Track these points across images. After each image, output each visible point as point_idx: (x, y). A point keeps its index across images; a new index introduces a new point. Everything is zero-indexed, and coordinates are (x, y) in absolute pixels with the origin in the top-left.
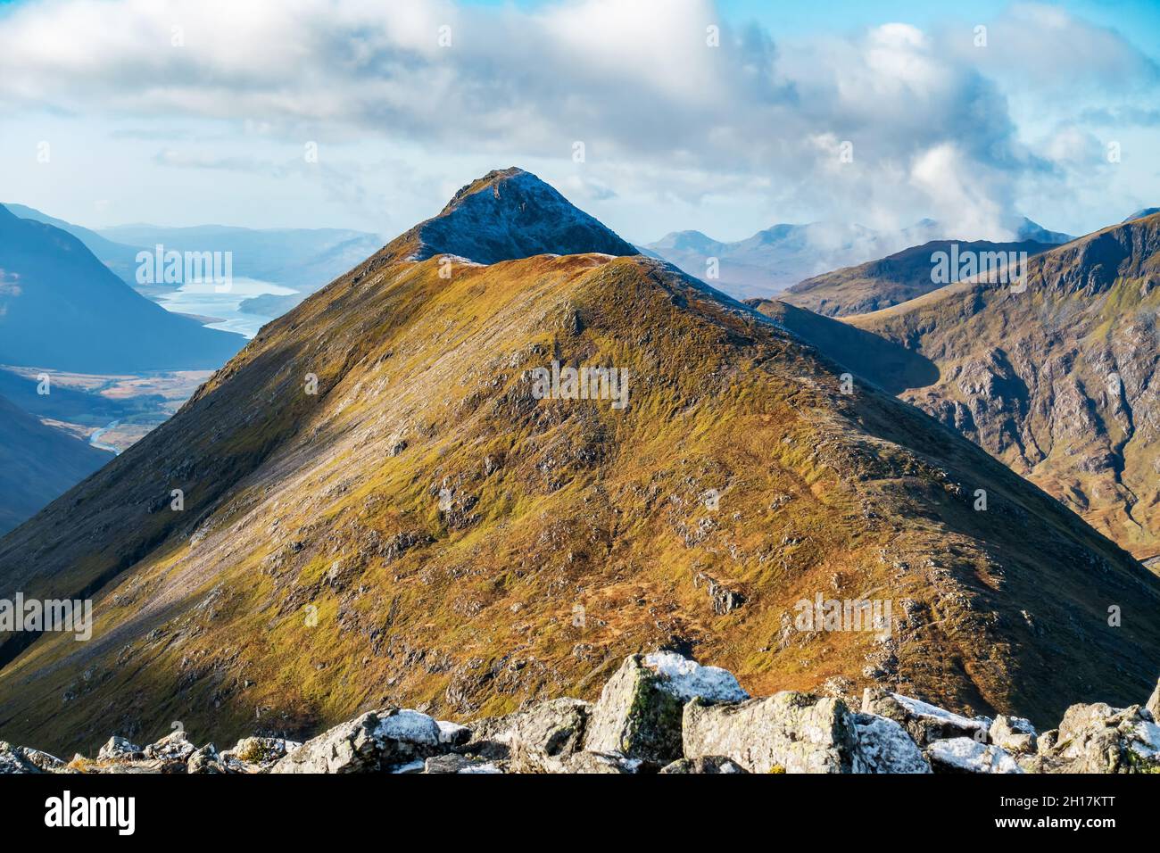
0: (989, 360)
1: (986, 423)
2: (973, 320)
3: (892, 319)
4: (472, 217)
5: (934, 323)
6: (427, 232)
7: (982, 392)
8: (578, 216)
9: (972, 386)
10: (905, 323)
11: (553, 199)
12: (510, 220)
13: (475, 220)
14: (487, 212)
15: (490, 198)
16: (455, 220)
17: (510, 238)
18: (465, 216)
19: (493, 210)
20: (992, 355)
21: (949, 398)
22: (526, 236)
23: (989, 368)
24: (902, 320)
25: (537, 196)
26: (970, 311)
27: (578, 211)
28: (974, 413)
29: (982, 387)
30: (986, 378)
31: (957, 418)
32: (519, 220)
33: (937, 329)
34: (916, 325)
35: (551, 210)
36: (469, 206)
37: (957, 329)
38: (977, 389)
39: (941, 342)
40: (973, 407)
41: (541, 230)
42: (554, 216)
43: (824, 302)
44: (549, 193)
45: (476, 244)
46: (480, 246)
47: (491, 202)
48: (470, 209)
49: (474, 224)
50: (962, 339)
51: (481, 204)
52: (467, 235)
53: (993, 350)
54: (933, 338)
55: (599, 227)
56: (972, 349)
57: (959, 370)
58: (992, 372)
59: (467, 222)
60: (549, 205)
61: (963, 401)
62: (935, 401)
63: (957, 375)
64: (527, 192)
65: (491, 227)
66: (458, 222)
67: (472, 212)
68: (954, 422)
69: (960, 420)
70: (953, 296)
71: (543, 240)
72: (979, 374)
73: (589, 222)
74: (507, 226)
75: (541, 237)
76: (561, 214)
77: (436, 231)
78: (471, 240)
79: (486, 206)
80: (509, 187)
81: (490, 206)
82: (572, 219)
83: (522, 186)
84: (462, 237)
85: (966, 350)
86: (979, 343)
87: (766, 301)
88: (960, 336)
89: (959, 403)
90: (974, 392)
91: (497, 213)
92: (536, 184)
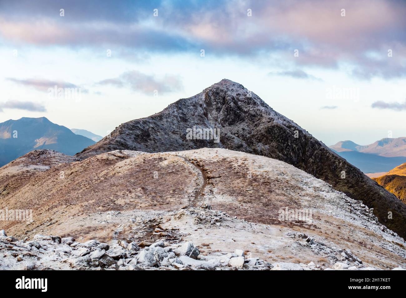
4: (180, 117)
8: (276, 117)
11: (255, 103)
12: (216, 120)
13: (184, 119)
14: (196, 114)
16: (165, 120)
18: (174, 116)
19: (202, 112)
22: (229, 134)
25: (241, 101)
32: (225, 121)
35: (253, 113)
36: (179, 108)
41: (243, 129)
42: (254, 118)
48: (181, 111)
51: (191, 107)
52: (174, 133)
59: (176, 122)
60: (251, 109)
64: (233, 98)
66: (167, 121)
67: (182, 113)
71: (244, 137)
73: (285, 122)
75: (243, 136)
76: (261, 116)
78: (177, 137)
79: (196, 109)
81: (200, 109)
82: (271, 120)
83: (229, 93)
84: (168, 135)
91: (206, 114)
92: (241, 91)
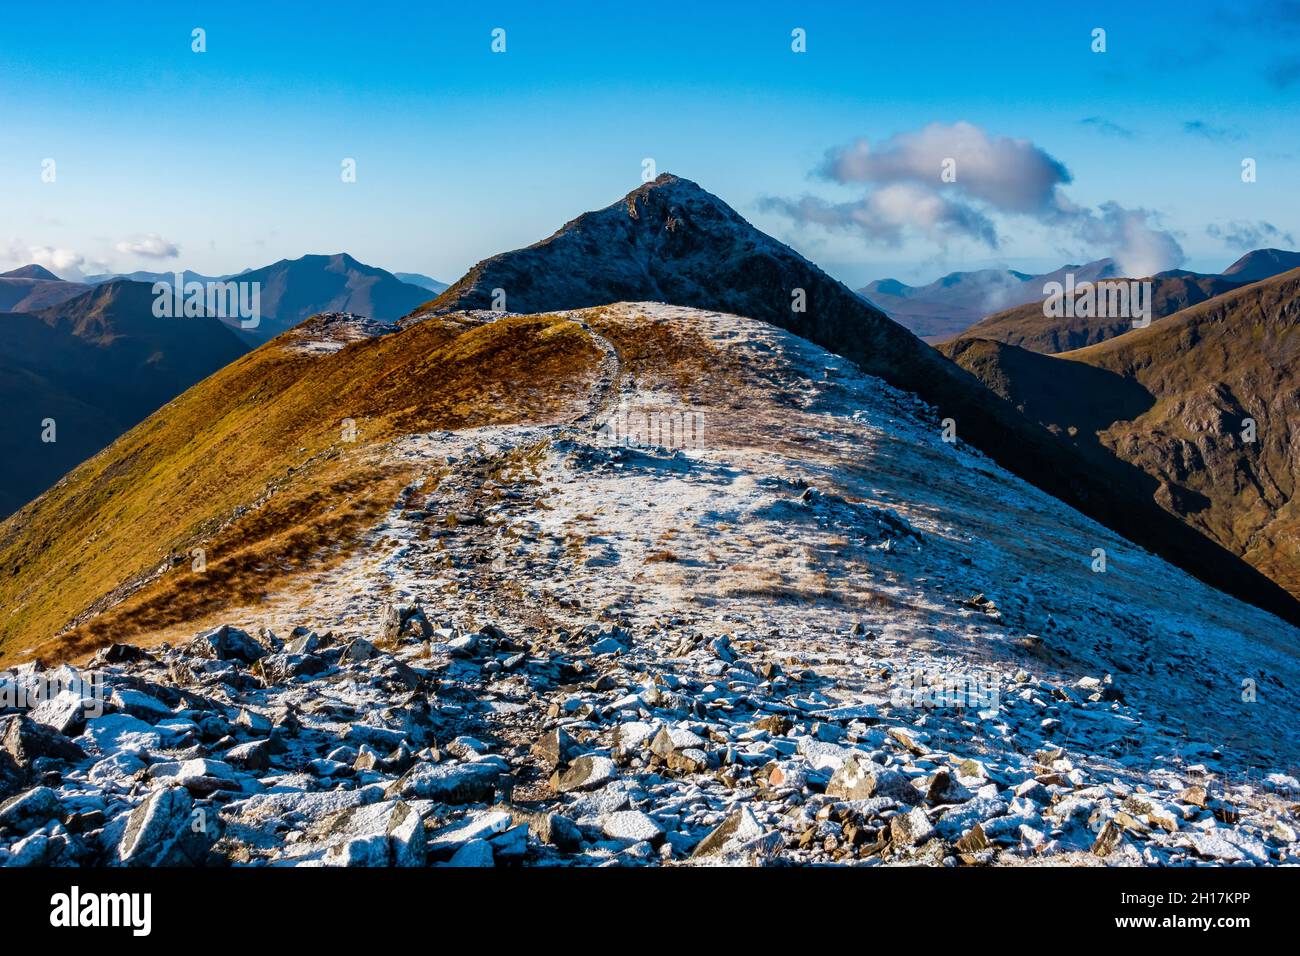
0: (1215, 396)
1: (1218, 462)
2: (1191, 354)
3: (1107, 355)
4: (587, 247)
5: (1150, 357)
6: (496, 271)
7: (1211, 429)
8: (759, 241)
9: (1199, 423)
10: (1120, 358)
11: (720, 217)
12: (651, 250)
13: (593, 250)
14: (614, 239)
15: (622, 218)
16: (558, 252)
17: (649, 278)
19: (625, 236)
20: (1217, 390)
21: (1174, 435)
22: (675, 275)
23: (1215, 404)
24: (1116, 356)
25: (696, 213)
26: (1188, 345)
27: (759, 234)
28: (1203, 451)
29: (1210, 424)
30: (1214, 415)
31: (1186, 458)
32: (666, 250)
33: (1153, 364)
34: (1131, 360)
35: (717, 234)
36: (584, 230)
37: (1176, 364)
38: (1205, 425)
39: (1159, 377)
40: (1202, 444)
41: (701, 265)
42: (721, 243)
43: (1011, 333)
44: (714, 209)
45: (588, 289)
46: (595, 292)
47: (623, 223)
48: (587, 235)
49: (590, 258)
50: (1181, 374)
51: (606, 227)
52: (575, 274)
53: (1216, 384)
54: (1150, 373)
55: (790, 257)
56: (1193, 385)
57: (1182, 406)
58: (1219, 409)
59: (578, 255)
60: (712, 226)
61: (1190, 439)
62: (1160, 439)
63: (1180, 411)
64: (681, 209)
65: (618, 262)
66: (562, 255)
67: (589, 239)
68: (1183, 460)
69: (1189, 460)
70: (1167, 331)
71: (701, 279)
72: (1205, 411)
73: (774, 250)
74: (646, 260)
75: (700, 276)
76: (732, 239)
77: (513, 269)
78: (582, 283)
79: (614, 230)
80: (652, 200)
81: (621, 229)
82: (750, 246)
83: (673, 199)
84: (566, 279)
85: (1186, 385)
86: (1200, 377)
87: (980, 340)
88: (1179, 371)
89: (1187, 442)
90: (1201, 429)
91: (632, 240)
92: (694, 196)
